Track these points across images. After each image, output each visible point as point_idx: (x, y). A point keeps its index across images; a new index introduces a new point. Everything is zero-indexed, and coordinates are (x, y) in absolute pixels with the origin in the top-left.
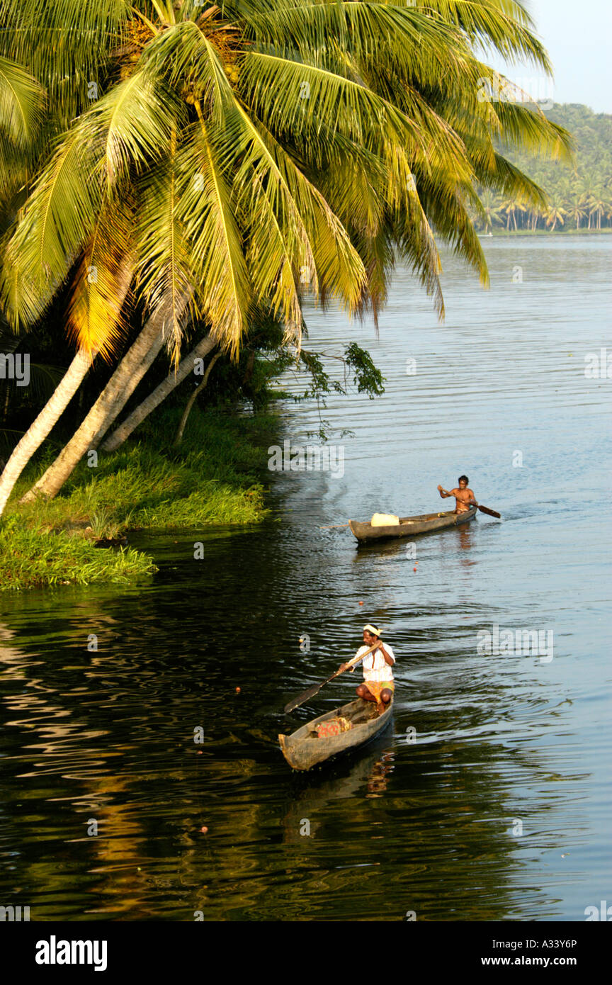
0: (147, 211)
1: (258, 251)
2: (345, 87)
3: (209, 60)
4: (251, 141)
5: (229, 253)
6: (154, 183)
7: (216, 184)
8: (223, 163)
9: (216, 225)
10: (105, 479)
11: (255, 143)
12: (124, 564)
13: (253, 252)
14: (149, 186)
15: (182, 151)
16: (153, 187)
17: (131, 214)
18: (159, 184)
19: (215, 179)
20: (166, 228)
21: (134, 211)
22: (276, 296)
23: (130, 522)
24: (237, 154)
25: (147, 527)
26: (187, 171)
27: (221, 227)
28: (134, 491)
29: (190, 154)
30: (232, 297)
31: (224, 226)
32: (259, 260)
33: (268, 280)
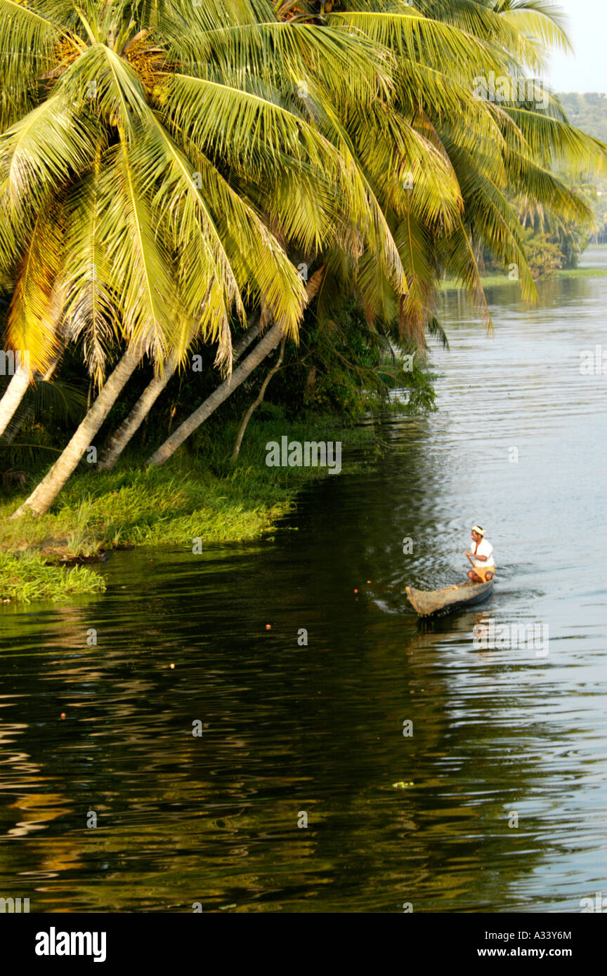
0: (74, 232)
1: (185, 272)
2: (263, 108)
3: (114, 81)
4: (169, 164)
5: (146, 274)
6: (81, 205)
7: (134, 206)
8: (143, 186)
9: (133, 247)
10: (105, 496)
11: (174, 166)
12: (71, 583)
13: (180, 273)
14: (76, 208)
15: (104, 172)
16: (79, 209)
17: (62, 236)
18: (84, 205)
19: (133, 201)
20: (87, 250)
21: (63, 232)
22: (203, 317)
23: (120, 539)
24: (156, 178)
25: (139, 545)
26: (108, 194)
27: (138, 248)
28: (133, 508)
29: (112, 176)
30: (150, 318)
31: (141, 247)
32: (187, 281)
33: (196, 300)
